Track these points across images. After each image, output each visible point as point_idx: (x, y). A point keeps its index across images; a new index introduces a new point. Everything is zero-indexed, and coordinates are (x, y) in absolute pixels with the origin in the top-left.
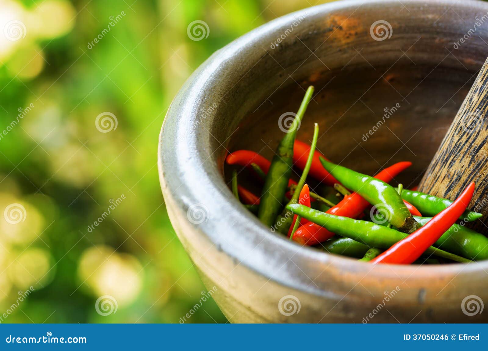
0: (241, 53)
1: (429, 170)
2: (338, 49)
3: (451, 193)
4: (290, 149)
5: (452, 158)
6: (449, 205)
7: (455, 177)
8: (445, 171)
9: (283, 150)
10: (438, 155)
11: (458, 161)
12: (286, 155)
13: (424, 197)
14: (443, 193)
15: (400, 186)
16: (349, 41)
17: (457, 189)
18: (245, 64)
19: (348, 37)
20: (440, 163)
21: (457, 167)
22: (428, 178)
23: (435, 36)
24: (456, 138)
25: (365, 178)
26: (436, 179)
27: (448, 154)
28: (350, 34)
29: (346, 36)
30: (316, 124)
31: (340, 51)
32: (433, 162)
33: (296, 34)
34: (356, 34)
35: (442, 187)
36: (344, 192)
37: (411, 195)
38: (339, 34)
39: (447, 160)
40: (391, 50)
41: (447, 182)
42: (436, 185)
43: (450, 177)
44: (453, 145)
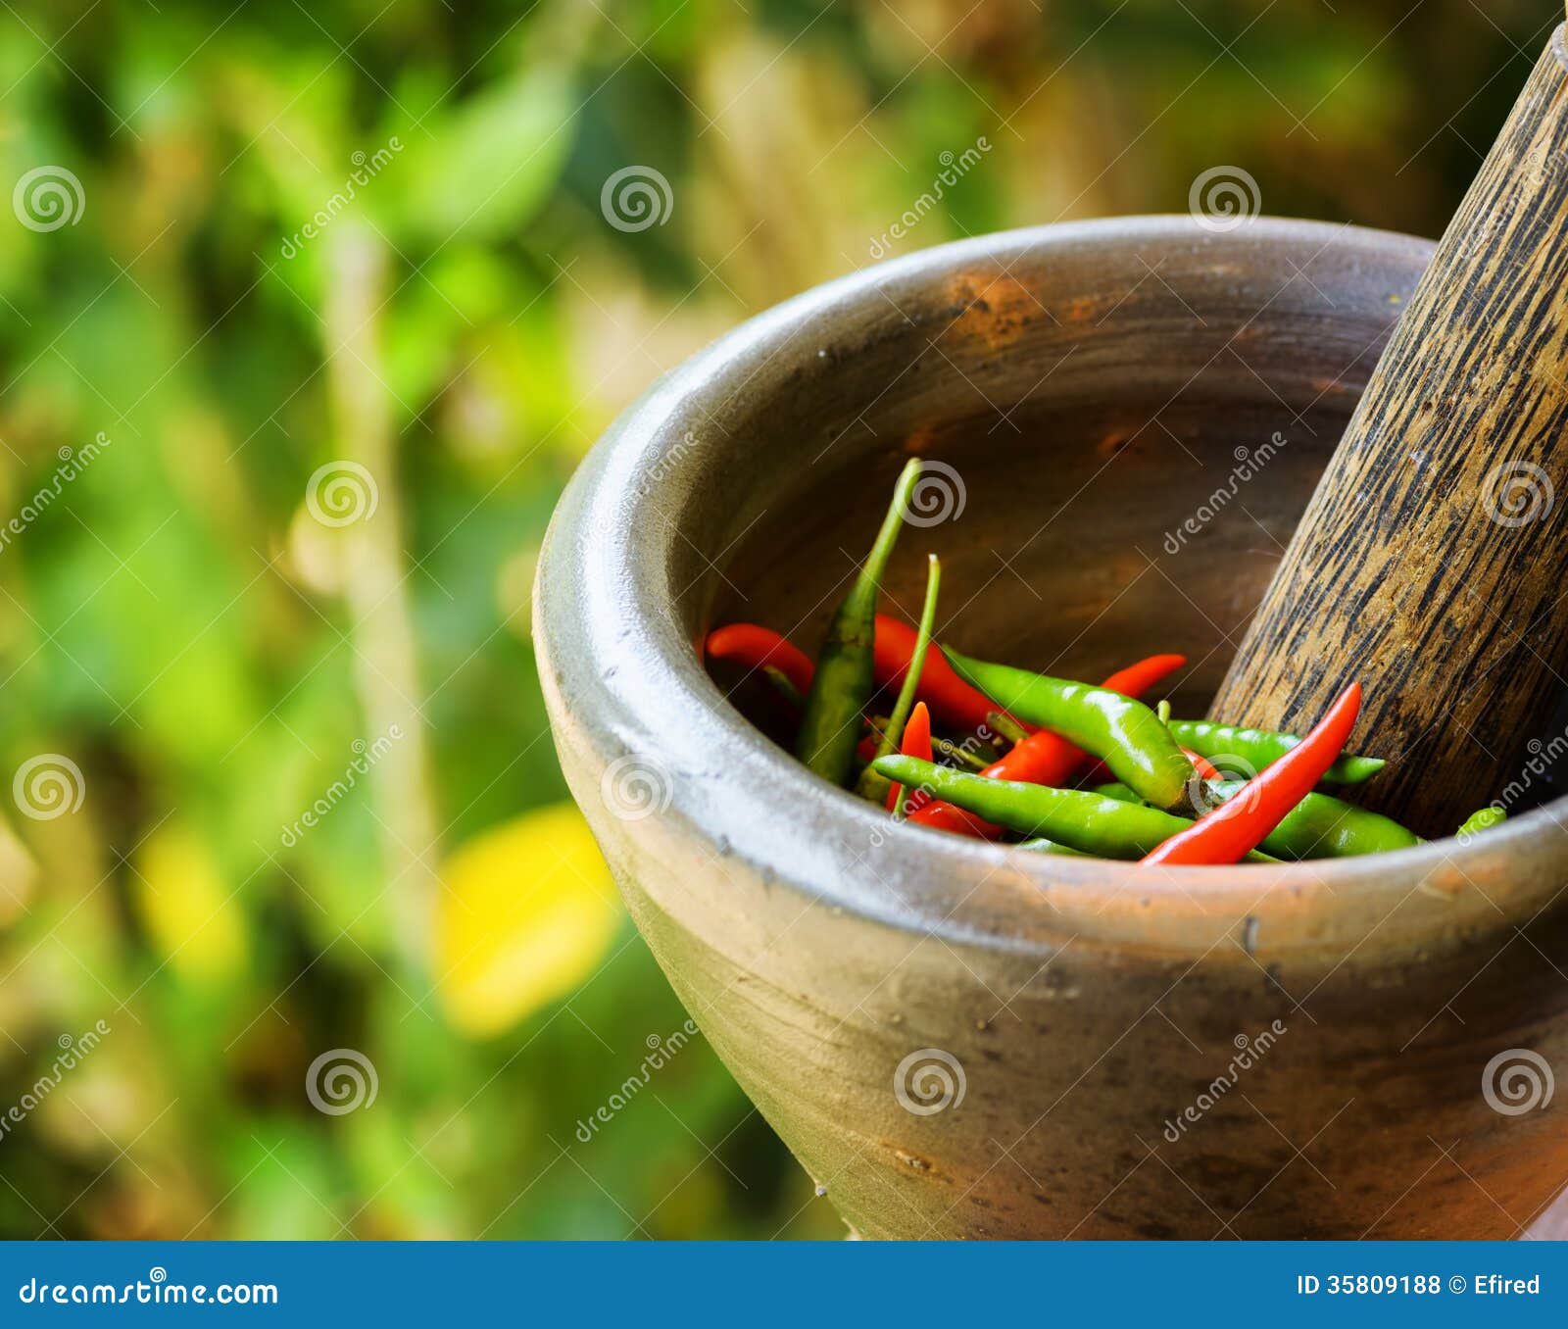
0: (729, 374)
1: (1235, 666)
2: (980, 364)
3: (1296, 719)
4: (865, 622)
5: (1296, 626)
6: (1293, 747)
7: (1308, 675)
8: (1278, 662)
9: (849, 628)
10: (1257, 626)
11: (1312, 635)
12: (856, 640)
13: (1226, 733)
14: (1277, 722)
15: (1164, 706)
16: (1006, 340)
17: (1313, 705)
18: (742, 403)
19: (1004, 332)
20: (1264, 644)
21: (1310, 649)
22: (1235, 687)
23: (1235, 322)
24: (1307, 575)
25: (1069, 690)
26: (1256, 686)
27: (1286, 616)
28: (1011, 323)
29: (999, 328)
30: (933, 558)
31: (985, 367)
32: (1246, 645)
33: (868, 324)
34: (1026, 321)
35: (1274, 706)
36: (1014, 732)
37: (1192, 732)
38: (981, 324)
39: (1283, 635)
40: (1117, 364)
41: (1285, 692)
42: (1258, 702)
43: (1294, 677)
44: (1299, 592)
